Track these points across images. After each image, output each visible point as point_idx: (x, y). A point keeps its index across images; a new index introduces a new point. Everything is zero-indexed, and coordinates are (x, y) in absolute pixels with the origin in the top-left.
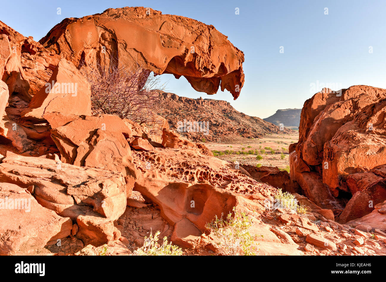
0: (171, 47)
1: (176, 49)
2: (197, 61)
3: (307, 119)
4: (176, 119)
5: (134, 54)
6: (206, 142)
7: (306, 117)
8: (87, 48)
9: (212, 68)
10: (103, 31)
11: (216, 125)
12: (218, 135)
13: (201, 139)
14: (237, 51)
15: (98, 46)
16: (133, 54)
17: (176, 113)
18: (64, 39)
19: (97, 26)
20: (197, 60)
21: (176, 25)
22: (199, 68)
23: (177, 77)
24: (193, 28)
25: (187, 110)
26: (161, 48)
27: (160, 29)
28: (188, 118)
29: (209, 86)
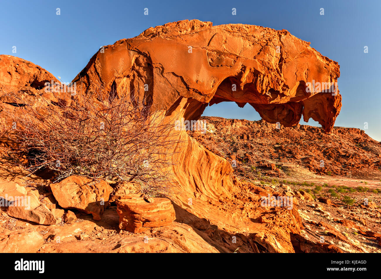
0: (222, 66)
1: (229, 67)
2: (259, 82)
4: (296, 149)
5: (173, 80)
6: (332, 176)
8: (119, 78)
9: (283, 90)
10: (137, 56)
11: (346, 157)
12: (349, 168)
13: (326, 171)
15: (131, 74)
16: (171, 79)
17: (297, 143)
18: (94, 69)
19: (129, 50)
20: (259, 80)
21: (231, 36)
22: (262, 91)
23: (241, 105)
24: (255, 37)
25: (310, 140)
26: (208, 69)
27: (209, 44)
28: (311, 148)
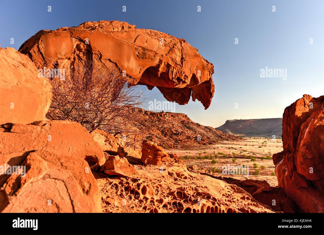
0: (145, 58)
1: (151, 60)
2: (170, 72)
3: (292, 127)
4: (142, 129)
5: (109, 64)
6: (168, 149)
7: (290, 125)
8: (61, 59)
9: (185, 79)
10: (79, 43)
11: (177, 134)
12: (179, 143)
13: (164, 146)
14: (207, 63)
15: (72, 57)
16: (108, 64)
17: (142, 125)
18: (37, 49)
19: (72, 37)
20: (170, 70)
21: (150, 38)
22: (173, 78)
23: (150, 88)
24: (166, 41)
25: (152, 122)
26: (136, 59)
27: (135, 42)
28: (153, 128)
29: (181, 96)
